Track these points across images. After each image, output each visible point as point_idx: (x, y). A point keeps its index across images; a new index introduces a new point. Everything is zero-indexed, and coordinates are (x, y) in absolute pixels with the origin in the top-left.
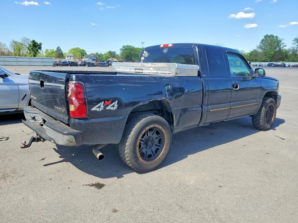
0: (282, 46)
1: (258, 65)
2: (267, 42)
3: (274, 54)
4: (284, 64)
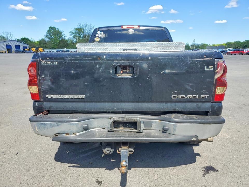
0: (63, 37)
1: (49, 52)
2: (52, 33)
3: (59, 43)
4: (68, 50)
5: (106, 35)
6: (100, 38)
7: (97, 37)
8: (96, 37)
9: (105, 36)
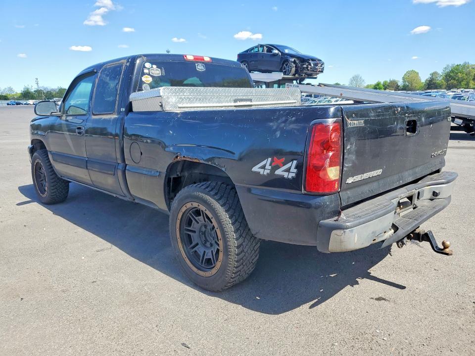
5: (161, 71)
6: (152, 76)
7: (147, 74)
8: (143, 74)
9: (162, 73)
